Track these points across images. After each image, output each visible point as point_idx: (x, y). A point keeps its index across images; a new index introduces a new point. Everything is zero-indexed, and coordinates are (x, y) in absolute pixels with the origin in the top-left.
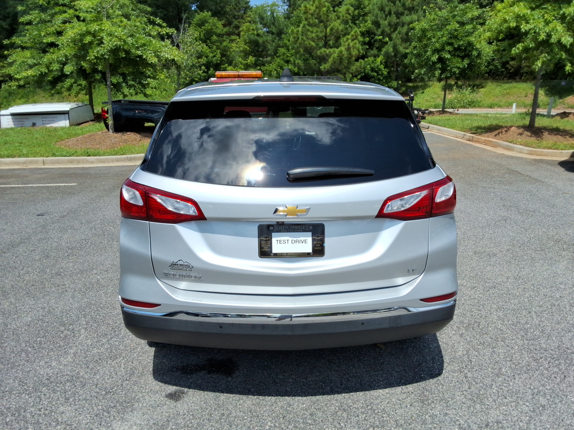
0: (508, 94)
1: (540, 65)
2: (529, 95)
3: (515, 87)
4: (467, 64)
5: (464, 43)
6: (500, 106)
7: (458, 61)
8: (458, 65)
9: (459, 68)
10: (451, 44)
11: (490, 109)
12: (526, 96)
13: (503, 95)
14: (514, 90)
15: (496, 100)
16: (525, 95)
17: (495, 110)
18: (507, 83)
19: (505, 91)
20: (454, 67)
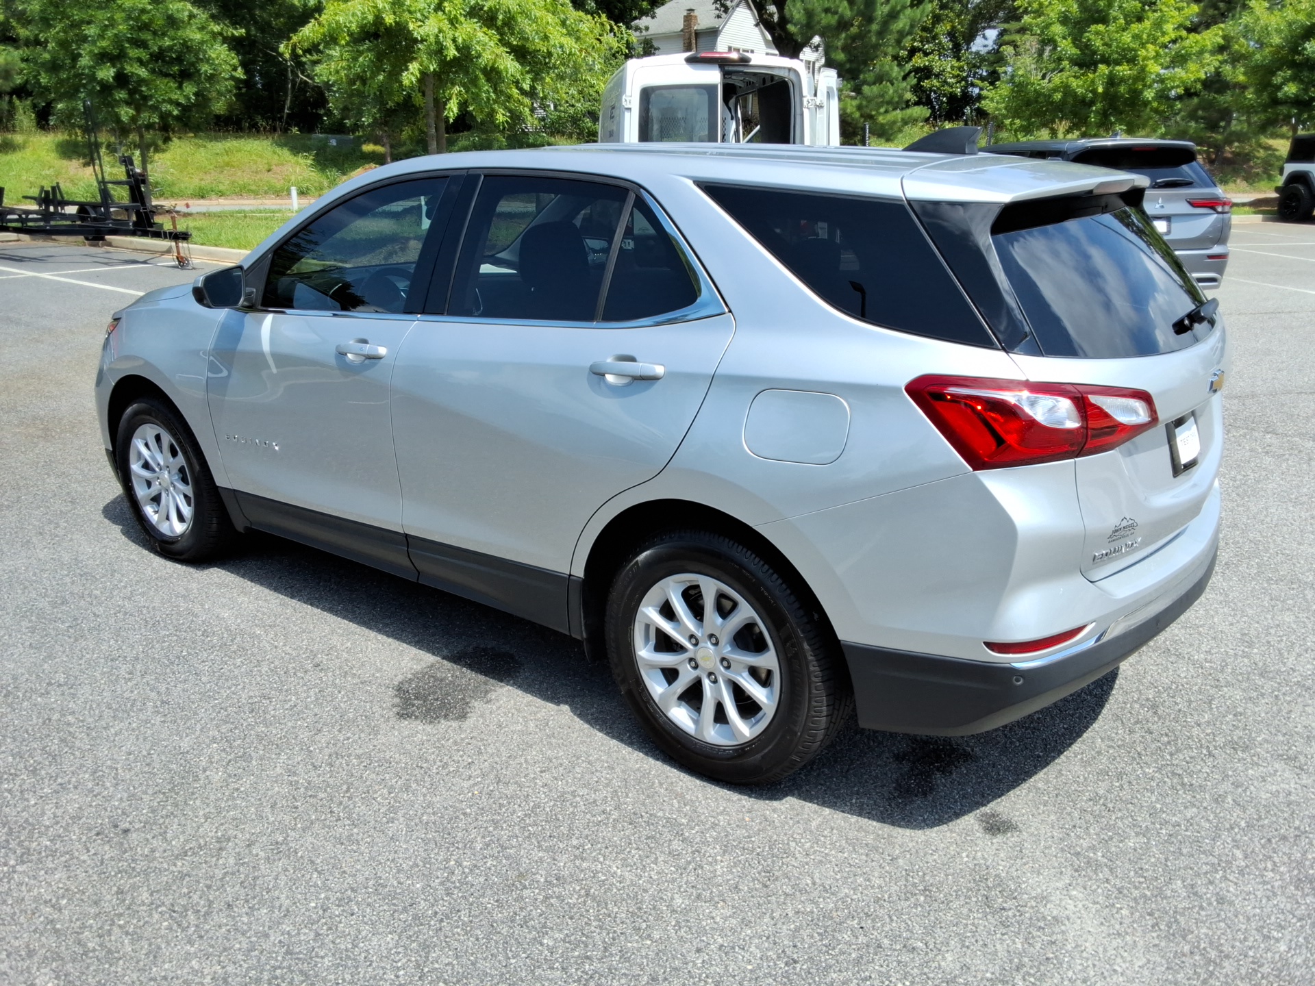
0: (228, 164)
1: (455, 110)
2: (274, 167)
3: (239, 151)
4: (194, 94)
5: (175, 45)
6: (221, 194)
7: (170, 87)
8: (174, 97)
9: (178, 104)
10: (142, 44)
11: (202, 202)
12: (269, 171)
13: (220, 168)
14: (239, 155)
15: (207, 181)
16: (266, 167)
17: (214, 202)
18: (216, 139)
19: (220, 159)
20: (164, 101)
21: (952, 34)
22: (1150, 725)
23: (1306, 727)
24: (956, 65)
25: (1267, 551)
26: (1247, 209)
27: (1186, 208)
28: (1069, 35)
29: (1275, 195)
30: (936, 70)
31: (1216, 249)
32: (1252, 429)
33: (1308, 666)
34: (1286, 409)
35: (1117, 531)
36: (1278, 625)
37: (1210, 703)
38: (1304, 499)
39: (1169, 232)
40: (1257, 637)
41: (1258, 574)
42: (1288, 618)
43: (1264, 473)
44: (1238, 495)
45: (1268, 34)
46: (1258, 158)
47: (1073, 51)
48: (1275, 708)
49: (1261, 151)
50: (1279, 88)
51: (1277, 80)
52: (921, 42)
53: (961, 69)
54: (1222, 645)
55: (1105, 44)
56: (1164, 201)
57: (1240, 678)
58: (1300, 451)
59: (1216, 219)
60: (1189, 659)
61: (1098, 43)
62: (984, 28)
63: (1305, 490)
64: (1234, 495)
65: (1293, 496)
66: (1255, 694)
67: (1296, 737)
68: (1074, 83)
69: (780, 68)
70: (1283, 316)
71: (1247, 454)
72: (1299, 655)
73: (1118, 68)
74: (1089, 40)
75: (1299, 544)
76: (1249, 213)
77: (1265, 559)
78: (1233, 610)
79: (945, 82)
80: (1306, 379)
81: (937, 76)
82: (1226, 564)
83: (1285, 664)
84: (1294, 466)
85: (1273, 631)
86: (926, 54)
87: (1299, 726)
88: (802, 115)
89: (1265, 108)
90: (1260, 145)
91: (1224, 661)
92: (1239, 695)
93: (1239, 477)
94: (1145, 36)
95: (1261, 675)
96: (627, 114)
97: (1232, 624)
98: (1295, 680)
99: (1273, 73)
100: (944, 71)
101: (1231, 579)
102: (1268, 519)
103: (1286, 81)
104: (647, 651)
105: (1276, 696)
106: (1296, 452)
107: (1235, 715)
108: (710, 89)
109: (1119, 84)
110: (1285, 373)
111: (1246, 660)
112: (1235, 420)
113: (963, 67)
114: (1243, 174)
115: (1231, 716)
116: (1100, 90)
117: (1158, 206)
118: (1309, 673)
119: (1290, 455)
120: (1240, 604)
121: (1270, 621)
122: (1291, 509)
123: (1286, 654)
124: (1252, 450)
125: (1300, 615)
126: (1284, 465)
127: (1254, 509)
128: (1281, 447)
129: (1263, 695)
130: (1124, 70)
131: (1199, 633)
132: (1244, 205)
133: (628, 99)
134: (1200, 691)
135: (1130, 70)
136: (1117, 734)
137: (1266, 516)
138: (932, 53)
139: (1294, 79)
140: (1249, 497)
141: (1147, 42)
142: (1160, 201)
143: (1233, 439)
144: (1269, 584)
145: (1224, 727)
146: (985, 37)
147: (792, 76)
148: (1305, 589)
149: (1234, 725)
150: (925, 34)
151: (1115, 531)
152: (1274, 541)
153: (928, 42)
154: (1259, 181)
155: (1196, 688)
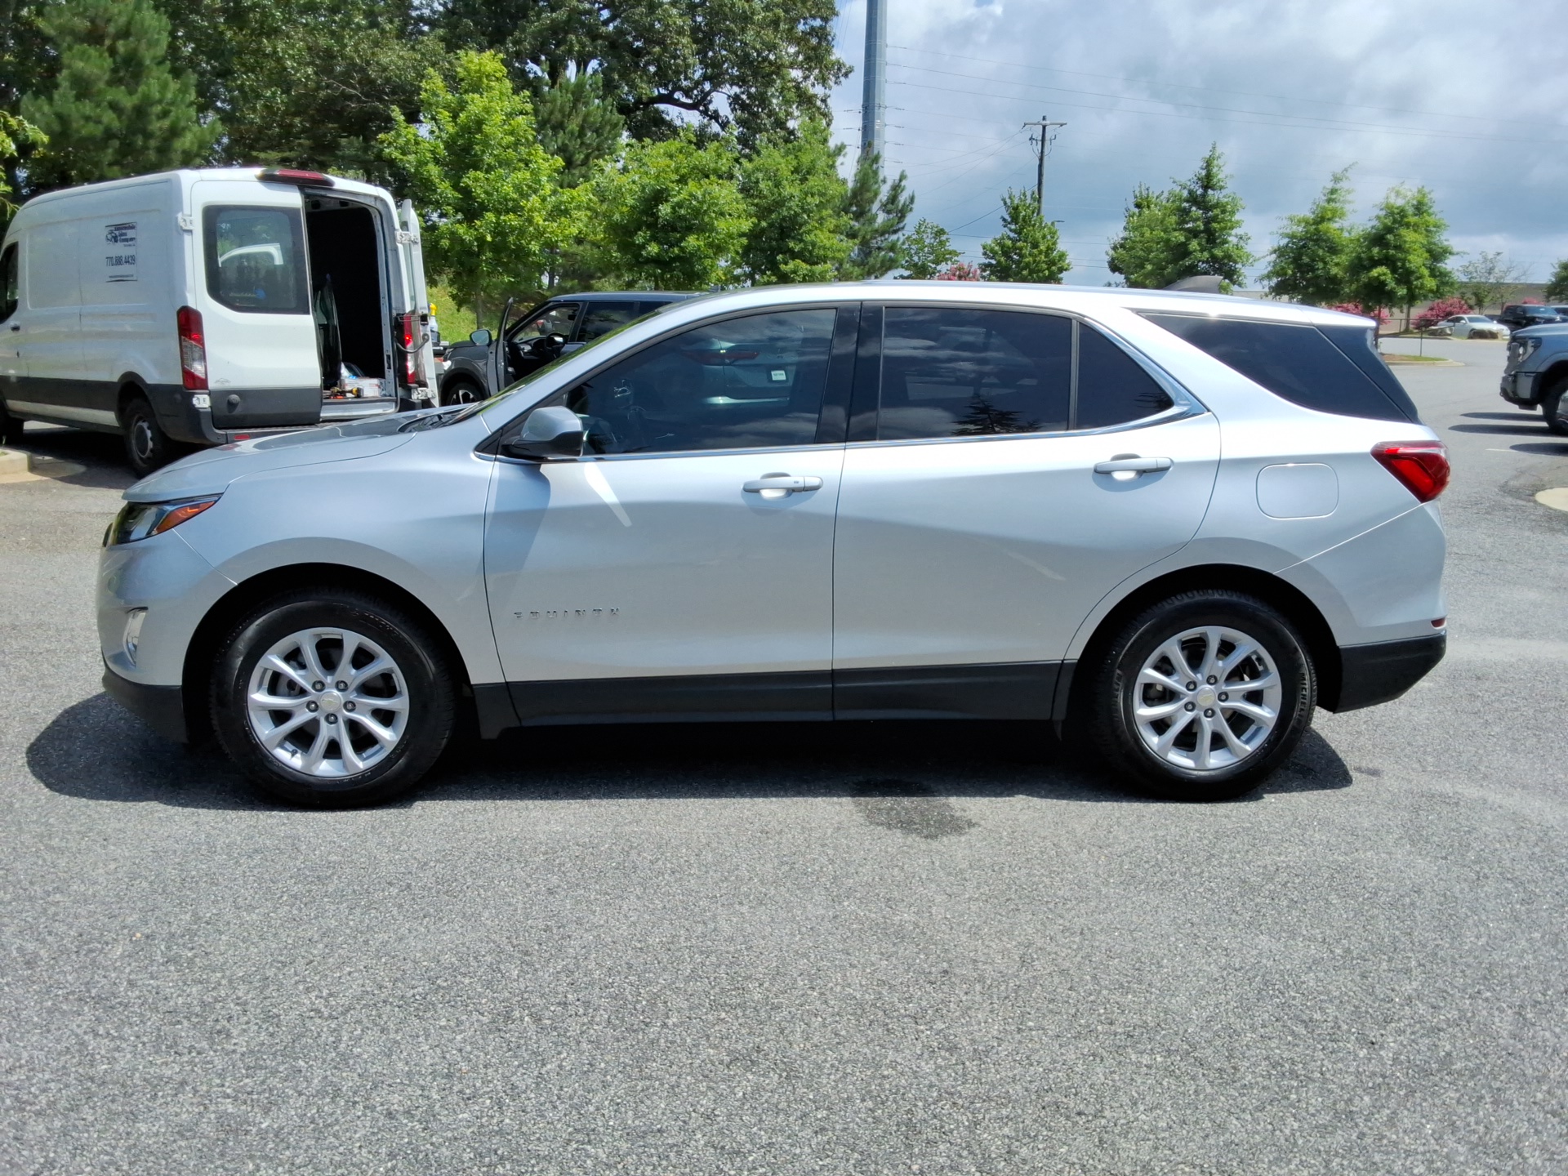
47: (451, 194)
50: (643, 247)
51: (639, 239)
55: (486, 192)
61: (479, 192)
68: (461, 230)
69: (365, 195)
73: (504, 217)
74: (468, 186)
88: (396, 250)
96: (187, 237)
99: (633, 233)
103: (648, 242)
108: (289, 213)
109: (508, 234)
116: (489, 238)
130: (512, 220)
133: (188, 219)
135: (516, 220)
139: (654, 238)
147: (379, 206)
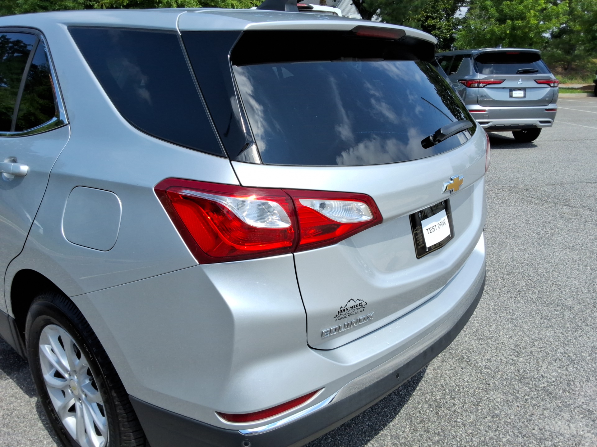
21: (445, 9)
22: (430, 423)
23: (541, 429)
24: (447, 24)
25: (547, 282)
26: (579, 90)
27: (534, 84)
28: (494, 6)
29: (593, 84)
30: (438, 26)
31: (550, 106)
32: (557, 203)
33: (554, 374)
34: (578, 192)
35: (344, 311)
36: (541, 339)
37: (478, 405)
38: (577, 247)
39: (525, 97)
40: (525, 348)
41: (537, 299)
42: (549, 333)
43: (557, 230)
44: (539, 244)
45: (591, 5)
46: (588, 68)
47: (496, 14)
48: (522, 411)
49: (590, 64)
52: (431, 13)
53: (449, 26)
54: (500, 354)
55: (510, 10)
56: (522, 80)
57: (505, 383)
58: (581, 217)
59: (550, 90)
60: (475, 365)
61: (507, 10)
62: (460, 6)
63: (579, 241)
64: (536, 244)
65: (571, 245)
66: (512, 397)
67: (532, 440)
68: (496, 30)
70: (587, 142)
71: (550, 218)
72: (550, 364)
73: (516, 22)
74: (503, 8)
75: (568, 278)
76: (580, 93)
77: (545, 288)
78: (515, 325)
79: (442, 32)
80: (593, 175)
81: (439, 29)
82: (519, 291)
83: (538, 371)
84: (576, 226)
85: (536, 343)
86: (434, 19)
87: (536, 428)
89: (589, 41)
90: (589, 62)
91: (497, 367)
92: (500, 397)
93: (542, 232)
94: (530, 6)
95: (520, 381)
97: (511, 337)
98: (543, 385)
100: (441, 26)
101: (519, 302)
102: (553, 261)
104: (50, 375)
105: (526, 400)
106: (579, 217)
107: (493, 417)
109: (517, 30)
110: (582, 171)
111: (513, 367)
112: (548, 198)
113: (450, 25)
114: (581, 75)
115: (489, 418)
116: (508, 32)
117: (519, 83)
118: (554, 379)
119: (575, 219)
120: (520, 321)
121: (536, 335)
122: (568, 253)
123: (541, 362)
124: (554, 216)
125: (557, 331)
126: (570, 225)
127: (546, 253)
128: (571, 214)
129: (517, 398)
130: (519, 23)
131: (487, 344)
132: (578, 89)
134: (474, 394)
135: (522, 23)
136: (404, 432)
137: (552, 258)
138: (436, 18)
140: (545, 245)
141: (531, 9)
142: (520, 81)
143: (544, 209)
144: (543, 306)
145: (482, 428)
146: (460, 11)
148: (565, 310)
149: (489, 426)
150: (433, 10)
151: (339, 312)
152: (553, 275)
153: (434, 13)
154: (588, 79)
155: (471, 391)
